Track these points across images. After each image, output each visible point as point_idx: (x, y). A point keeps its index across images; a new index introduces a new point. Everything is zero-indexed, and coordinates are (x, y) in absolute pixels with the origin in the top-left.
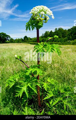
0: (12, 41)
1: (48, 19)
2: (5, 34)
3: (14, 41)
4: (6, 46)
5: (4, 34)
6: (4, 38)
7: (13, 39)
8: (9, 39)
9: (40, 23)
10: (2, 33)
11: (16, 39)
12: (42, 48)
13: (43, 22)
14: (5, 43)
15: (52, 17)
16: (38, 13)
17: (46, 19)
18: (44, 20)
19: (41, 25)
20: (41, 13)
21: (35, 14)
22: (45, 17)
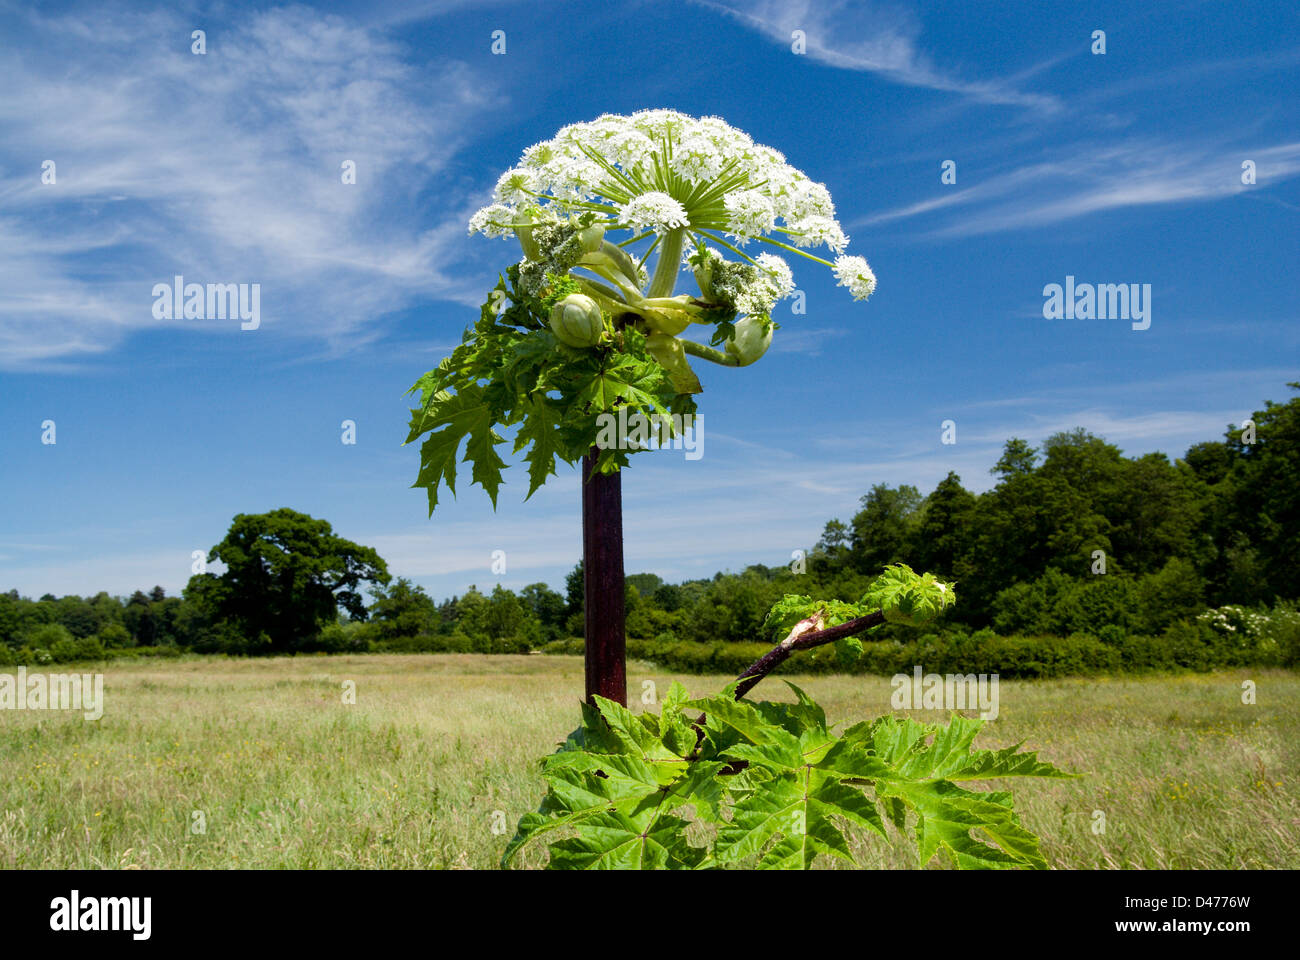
0: (403, 619)
1: (760, 307)
2: (324, 527)
3: (435, 623)
4: (318, 692)
5: (298, 535)
6: (299, 583)
7: (429, 592)
8: (368, 601)
9: (629, 378)
10: (282, 514)
11: (461, 592)
12: (666, 791)
13: (690, 350)
14: (311, 648)
15: (836, 273)
16: (581, 226)
17: (719, 308)
18: (701, 315)
19: (632, 398)
20: (631, 222)
21: (538, 236)
22: (707, 279)
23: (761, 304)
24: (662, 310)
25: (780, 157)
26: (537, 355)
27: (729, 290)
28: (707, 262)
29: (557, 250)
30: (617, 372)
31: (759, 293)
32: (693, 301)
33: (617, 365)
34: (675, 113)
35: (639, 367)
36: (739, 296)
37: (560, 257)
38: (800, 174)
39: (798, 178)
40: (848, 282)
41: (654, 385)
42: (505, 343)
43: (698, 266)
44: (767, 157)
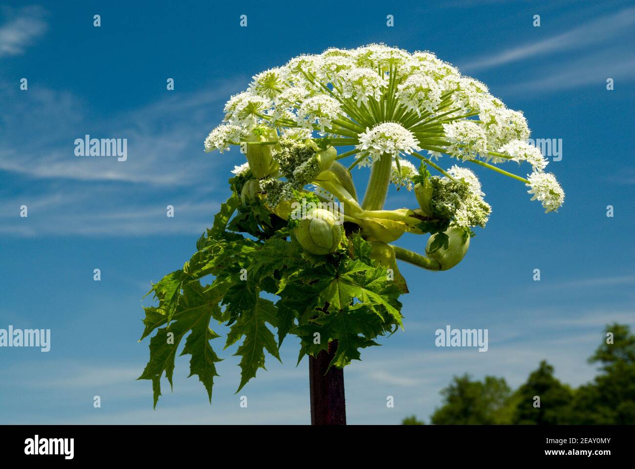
1: (475, 221)
9: (362, 281)
13: (402, 256)
15: (530, 188)
16: (318, 148)
17: (435, 221)
18: (420, 226)
19: (366, 298)
20: (371, 148)
21: (277, 156)
22: (428, 197)
23: (477, 218)
24: (379, 221)
25: (484, 88)
26: (277, 261)
27: (449, 206)
28: (428, 181)
29: (299, 170)
30: (351, 276)
31: (474, 209)
32: (413, 214)
33: (350, 270)
34: (397, 50)
35: (369, 271)
36: (458, 212)
37: (300, 176)
38: (499, 101)
39: (497, 105)
40: (541, 197)
41: (383, 287)
42: (238, 249)
43: (419, 184)
44: (474, 88)
